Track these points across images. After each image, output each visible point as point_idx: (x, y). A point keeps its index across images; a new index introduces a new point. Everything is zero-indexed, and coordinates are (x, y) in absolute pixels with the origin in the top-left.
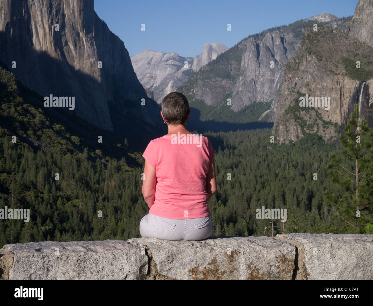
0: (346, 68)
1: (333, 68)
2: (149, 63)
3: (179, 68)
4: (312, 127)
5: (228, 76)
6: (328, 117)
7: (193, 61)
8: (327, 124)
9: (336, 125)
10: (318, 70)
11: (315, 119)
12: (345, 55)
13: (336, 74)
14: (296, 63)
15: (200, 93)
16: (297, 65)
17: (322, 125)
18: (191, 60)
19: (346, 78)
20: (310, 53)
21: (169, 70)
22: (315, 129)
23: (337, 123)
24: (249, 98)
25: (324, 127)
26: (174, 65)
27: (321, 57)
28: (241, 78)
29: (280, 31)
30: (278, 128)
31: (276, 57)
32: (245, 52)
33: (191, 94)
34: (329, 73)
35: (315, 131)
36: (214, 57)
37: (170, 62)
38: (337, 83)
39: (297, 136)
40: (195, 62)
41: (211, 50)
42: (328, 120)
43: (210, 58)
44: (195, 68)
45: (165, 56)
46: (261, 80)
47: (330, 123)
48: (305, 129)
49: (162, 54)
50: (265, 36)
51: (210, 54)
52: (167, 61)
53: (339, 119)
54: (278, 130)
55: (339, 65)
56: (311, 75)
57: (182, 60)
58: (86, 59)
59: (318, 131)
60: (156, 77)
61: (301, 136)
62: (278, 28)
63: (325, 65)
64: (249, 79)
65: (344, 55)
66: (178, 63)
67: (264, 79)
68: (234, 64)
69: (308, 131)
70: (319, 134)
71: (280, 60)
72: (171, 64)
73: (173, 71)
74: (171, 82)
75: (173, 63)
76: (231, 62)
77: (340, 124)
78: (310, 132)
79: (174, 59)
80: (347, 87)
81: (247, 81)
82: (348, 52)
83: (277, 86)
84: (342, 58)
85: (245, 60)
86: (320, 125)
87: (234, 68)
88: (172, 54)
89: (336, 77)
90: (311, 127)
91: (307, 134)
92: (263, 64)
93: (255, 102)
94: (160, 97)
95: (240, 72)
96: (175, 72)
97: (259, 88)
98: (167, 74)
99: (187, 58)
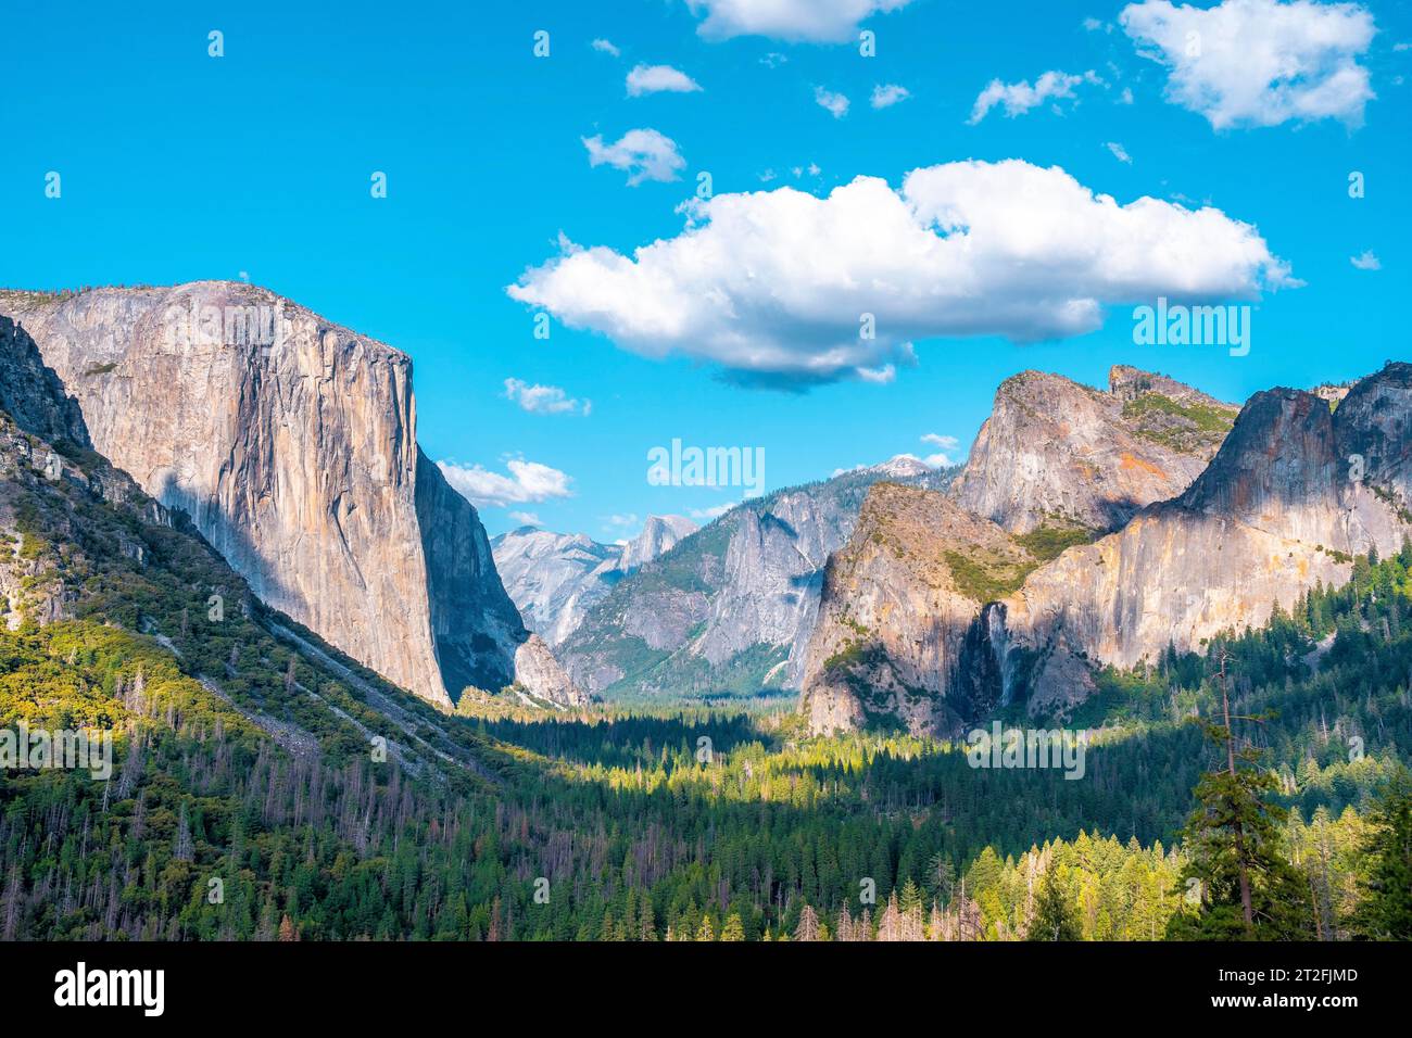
0: (953, 574)
1: (928, 576)
2: (526, 555)
3: (591, 566)
4: (884, 701)
5: (699, 586)
6: (918, 678)
7: (622, 552)
8: (915, 693)
9: (934, 696)
10: (895, 577)
11: (889, 681)
12: (952, 546)
13: (934, 587)
14: (849, 561)
15: (637, 621)
16: (851, 564)
17: (906, 695)
18: (617, 550)
19: (954, 594)
20: (877, 542)
21: (569, 571)
22: (891, 705)
23: (937, 692)
24: (744, 635)
25: (909, 701)
26: (580, 560)
27: (900, 549)
28: (725, 592)
29: (808, 494)
30: (808, 701)
31: (801, 547)
32: (735, 535)
33: (616, 622)
34: (917, 583)
35: (890, 709)
36: (667, 545)
37: (571, 554)
38: (936, 605)
39: (851, 720)
40: (626, 555)
41: (660, 529)
42: (917, 686)
43: (659, 547)
44: (627, 566)
45: (561, 541)
46: (769, 595)
47: (921, 691)
48: (867, 704)
49: (554, 536)
50: (776, 502)
51: (658, 538)
52: (565, 550)
53: (943, 683)
54: (809, 705)
55: (940, 567)
56: (881, 588)
57: (601, 551)
58: (395, 544)
59: (896, 709)
60: (541, 587)
62: (805, 488)
63: (910, 567)
64: (741, 593)
65: (950, 547)
66: (588, 557)
67: (774, 595)
68: (709, 562)
69: (874, 709)
70: (898, 715)
72: (574, 558)
73: (579, 572)
74: (573, 597)
75: (577, 556)
76: (703, 556)
77: (942, 692)
78: (880, 710)
79: (581, 547)
80: (959, 612)
81: (738, 597)
82: (958, 540)
83: (801, 610)
84: (946, 553)
85: (733, 553)
86: (900, 696)
87: (710, 569)
88: (577, 537)
89: (934, 594)
90: (880, 699)
91: (872, 713)
92: (773, 563)
93: (754, 644)
94: (548, 629)
95: (722, 576)
96: (582, 576)
97: (763, 614)
98: (565, 578)
99: (609, 546)
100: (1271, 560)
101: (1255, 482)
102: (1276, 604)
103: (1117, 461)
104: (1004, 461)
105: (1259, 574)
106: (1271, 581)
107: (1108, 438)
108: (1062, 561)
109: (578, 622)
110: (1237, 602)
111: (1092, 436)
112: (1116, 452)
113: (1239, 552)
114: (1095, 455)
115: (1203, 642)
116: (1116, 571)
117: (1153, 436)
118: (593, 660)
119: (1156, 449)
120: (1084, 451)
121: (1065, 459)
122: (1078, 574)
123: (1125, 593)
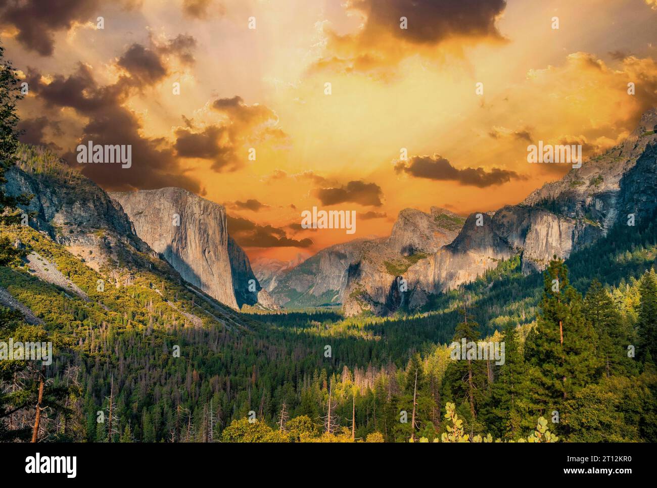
0: (387, 268)
1: (380, 269)
3: (279, 268)
5: (311, 273)
6: (377, 299)
7: (289, 263)
8: (376, 304)
9: (382, 304)
10: (370, 269)
12: (386, 260)
13: (381, 272)
15: (293, 284)
17: (373, 304)
19: (387, 274)
20: (364, 259)
21: (273, 270)
22: (369, 307)
24: (325, 287)
25: (374, 306)
26: (276, 266)
27: (371, 261)
28: (320, 275)
30: (345, 306)
31: (342, 261)
32: (322, 258)
33: (287, 284)
34: (377, 271)
36: (302, 261)
37: (274, 264)
38: (382, 277)
39: (358, 312)
42: (377, 301)
43: (300, 262)
44: (290, 268)
46: (332, 275)
47: (378, 303)
48: (362, 307)
50: (334, 248)
51: (299, 259)
52: (272, 263)
53: (384, 300)
54: (345, 308)
55: (383, 266)
56: (366, 273)
57: (282, 264)
58: (222, 262)
60: (264, 275)
61: (361, 311)
62: (343, 244)
63: (374, 266)
64: (324, 275)
66: (279, 265)
67: (334, 275)
68: (315, 266)
69: (364, 308)
74: (274, 277)
76: (313, 264)
77: (384, 303)
79: (277, 263)
80: (389, 280)
82: (388, 258)
83: (342, 280)
84: (385, 262)
85: (322, 263)
87: (315, 268)
89: (381, 274)
91: (364, 310)
92: (334, 266)
93: (329, 290)
94: (267, 287)
95: (319, 270)
96: (277, 271)
97: (331, 281)
98: (272, 272)
99: (285, 262)
100: (476, 261)
101: (471, 239)
102: (477, 274)
103: (434, 234)
104: (401, 234)
105: (473, 266)
106: (476, 267)
107: (430, 227)
108: (418, 264)
109: (276, 285)
110: (467, 274)
111: (426, 227)
112: (433, 231)
113: (467, 260)
114: (427, 232)
115: (458, 285)
116: (433, 266)
117: (443, 226)
118: (281, 296)
119: (444, 230)
120: (424, 231)
121: (418, 233)
122: (423, 267)
123: (436, 272)
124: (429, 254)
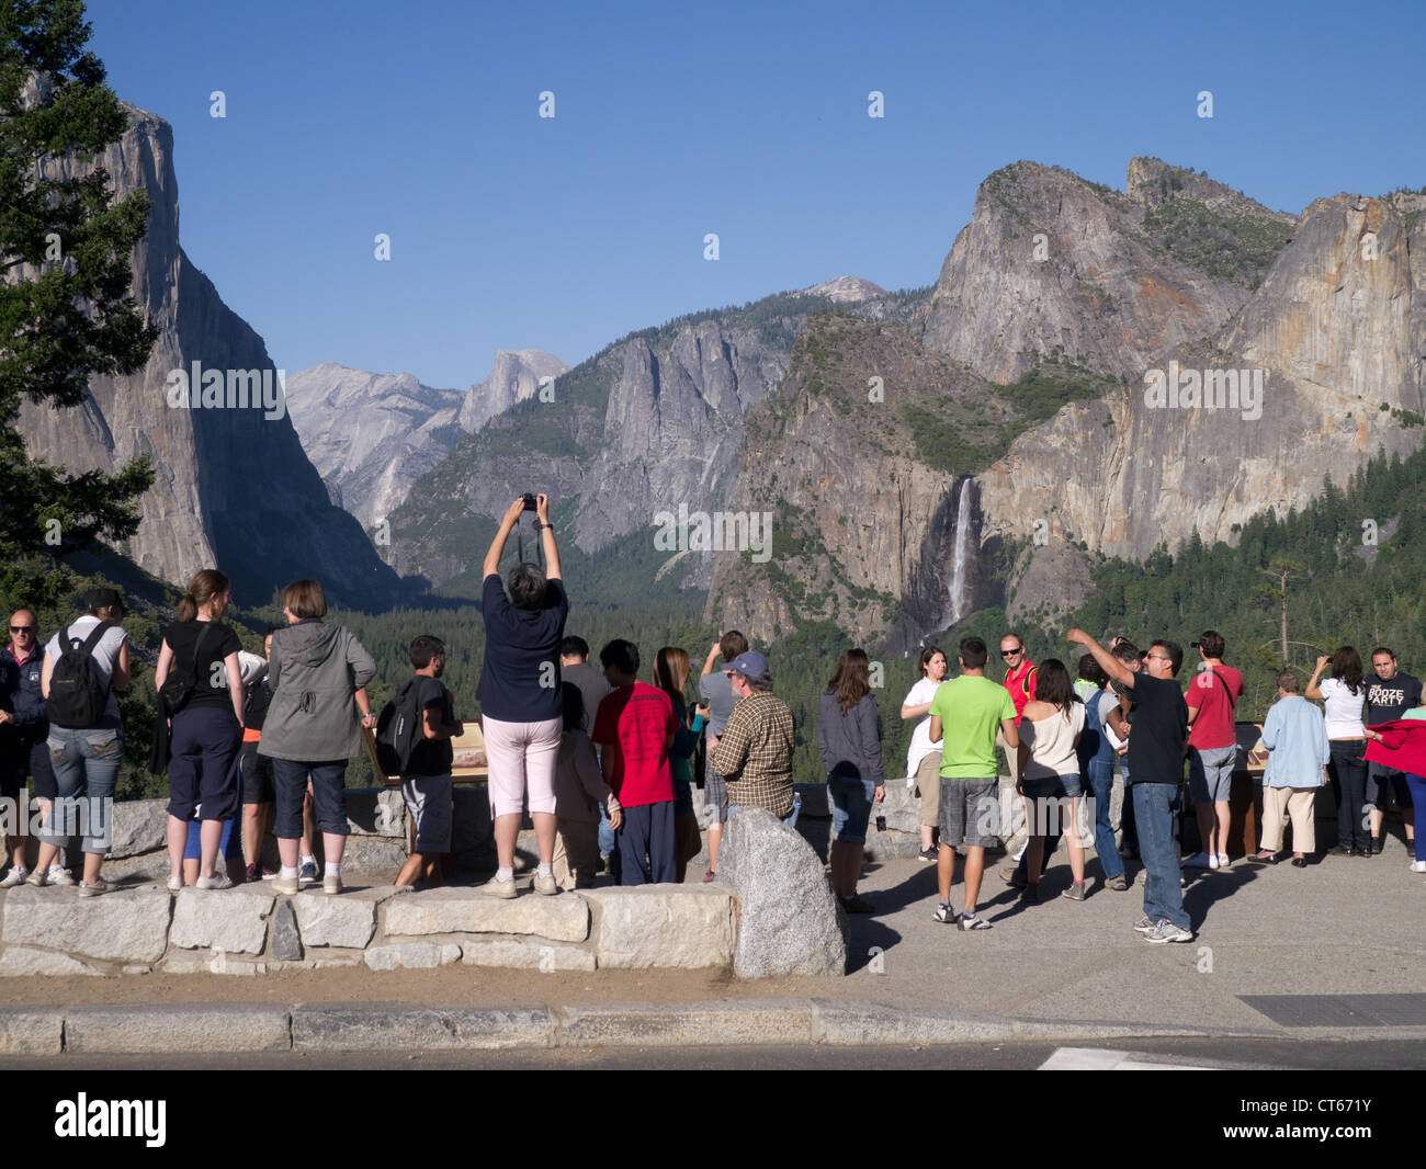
0: (916, 436)
1: (882, 438)
2: (329, 403)
3: (419, 419)
4: (820, 604)
5: (566, 448)
6: (866, 575)
7: (462, 400)
8: (861, 596)
9: (887, 598)
10: (839, 440)
11: (827, 579)
12: (914, 399)
13: (890, 453)
14: (777, 418)
15: (483, 496)
16: (780, 422)
17: (849, 598)
18: (454, 397)
19: (916, 464)
20: (816, 393)
21: (389, 426)
22: (829, 609)
23: (891, 594)
24: (630, 514)
25: (853, 605)
26: (404, 410)
27: (846, 403)
28: (605, 456)
29: (720, 323)
30: (720, 604)
31: (709, 397)
32: (619, 379)
33: (456, 497)
34: (869, 450)
35: (827, 616)
36: (525, 392)
37: (393, 401)
38: (892, 477)
39: (777, 630)
40: (469, 404)
41: (516, 369)
42: (865, 585)
43: (513, 394)
44: (470, 422)
45: (377, 385)
46: (665, 461)
47: (871, 592)
48: (798, 609)
49: (368, 377)
50: (676, 334)
51: (512, 381)
52: (383, 397)
53: (897, 582)
54: (721, 610)
55: (898, 428)
56: (820, 454)
57: (432, 399)
58: (151, 387)
59: (835, 616)
60: (350, 445)
61: (788, 628)
62: (715, 315)
63: (858, 427)
64: (628, 458)
65: (912, 401)
66: (415, 405)
67: (672, 461)
68: (585, 415)
69: (806, 616)
70: (838, 623)
71: (719, 406)
72: (397, 408)
73: (402, 427)
74: (394, 461)
75: (401, 405)
76: (575, 406)
77: (898, 595)
78: (814, 617)
79: (406, 393)
80: (921, 490)
81: (622, 464)
82: (923, 390)
83: (709, 481)
84: (907, 407)
85: (617, 403)
86: (841, 599)
87: (585, 425)
88: (400, 379)
89: (889, 462)
90: (815, 603)
91: (806, 622)
92: (671, 418)
94: (360, 504)
95: (602, 438)
96: (407, 432)
97: (656, 487)
98: (382, 437)
99: (445, 391)
100: (1325, 423)
101: (1310, 318)
102: (1327, 480)
103: (1135, 288)
104: (986, 284)
105: (1309, 441)
106: (1324, 448)
107: (1125, 255)
108: (1059, 422)
109: (403, 496)
110: (1279, 476)
111: (1102, 253)
112: (1134, 275)
113: (1285, 410)
114: (1106, 279)
115: (1236, 528)
116: (1128, 436)
117: (1180, 257)
118: (423, 547)
119: (1183, 272)
120: (1092, 273)
121: (1067, 282)
122: (1079, 439)
123: (1139, 466)
124: (1111, 379)
